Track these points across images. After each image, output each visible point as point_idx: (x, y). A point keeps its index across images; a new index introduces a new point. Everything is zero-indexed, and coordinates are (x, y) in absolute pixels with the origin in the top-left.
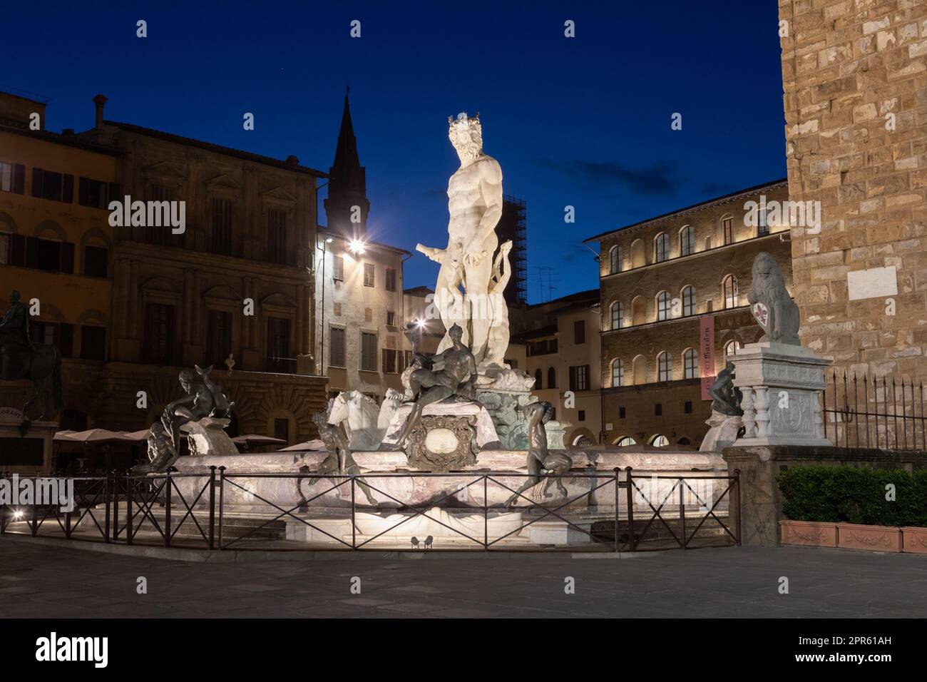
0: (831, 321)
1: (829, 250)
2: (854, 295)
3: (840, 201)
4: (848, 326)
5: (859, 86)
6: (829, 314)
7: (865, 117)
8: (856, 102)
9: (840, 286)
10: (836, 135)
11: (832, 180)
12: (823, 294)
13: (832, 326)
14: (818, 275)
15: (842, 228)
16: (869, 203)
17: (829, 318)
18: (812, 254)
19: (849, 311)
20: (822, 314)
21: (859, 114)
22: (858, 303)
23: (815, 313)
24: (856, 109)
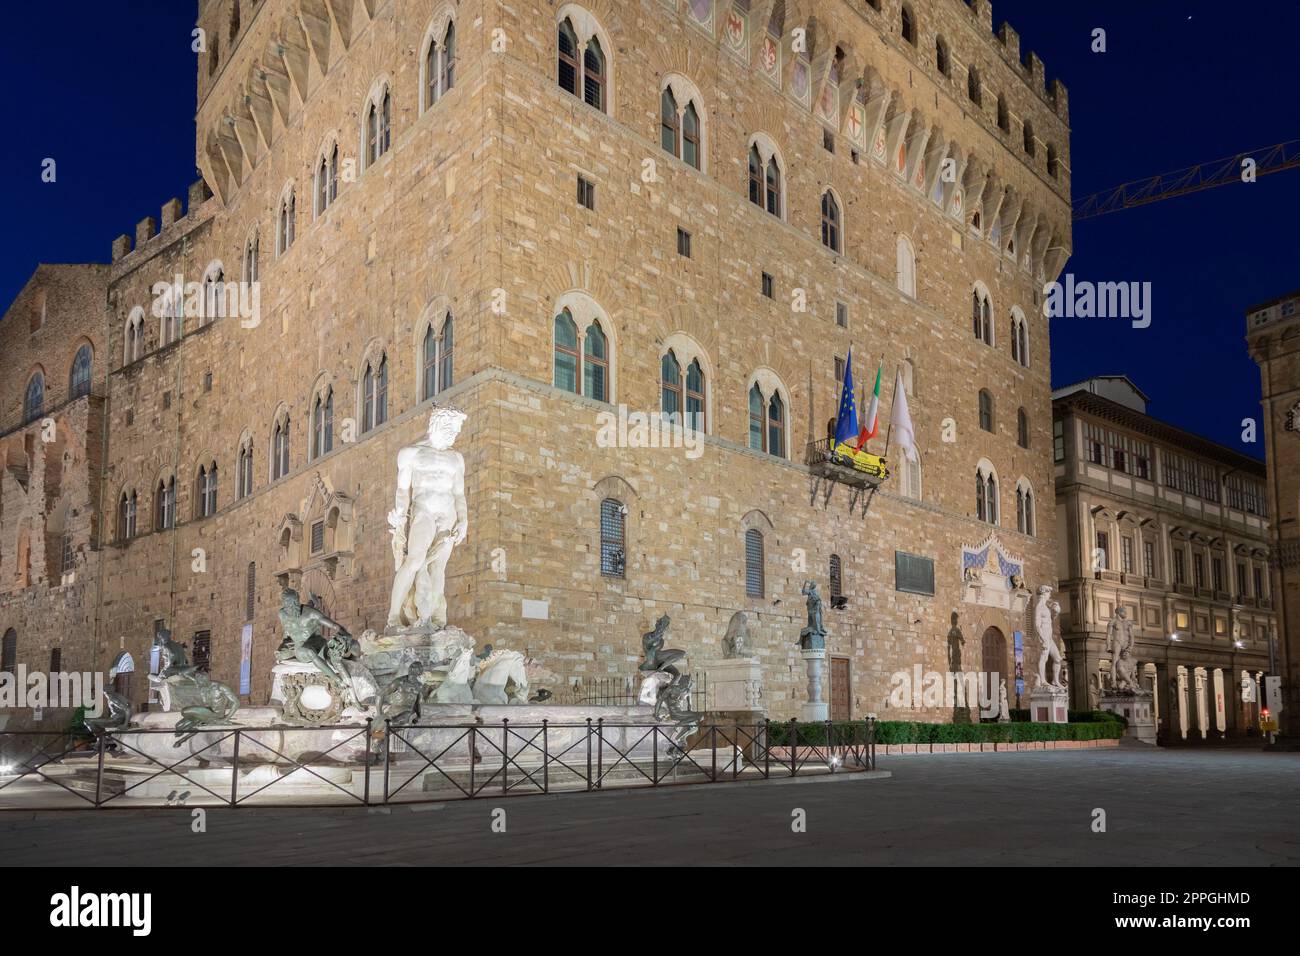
0: (511, 628)
1: (513, 582)
2: (526, 614)
3: (521, 552)
4: (521, 633)
5: (536, 484)
6: (510, 623)
7: (536, 505)
8: (533, 493)
9: (517, 607)
10: (521, 509)
11: (517, 537)
12: (508, 610)
13: (512, 632)
14: (506, 596)
15: (521, 570)
16: (536, 559)
17: (510, 626)
18: (502, 581)
19: (522, 624)
20: (506, 622)
21: (533, 502)
22: (527, 620)
23: (502, 621)
24: (533, 498)
